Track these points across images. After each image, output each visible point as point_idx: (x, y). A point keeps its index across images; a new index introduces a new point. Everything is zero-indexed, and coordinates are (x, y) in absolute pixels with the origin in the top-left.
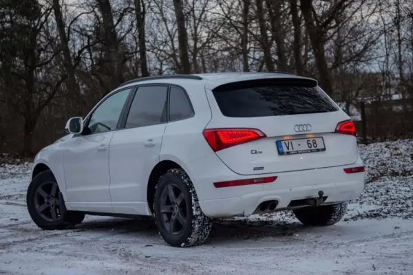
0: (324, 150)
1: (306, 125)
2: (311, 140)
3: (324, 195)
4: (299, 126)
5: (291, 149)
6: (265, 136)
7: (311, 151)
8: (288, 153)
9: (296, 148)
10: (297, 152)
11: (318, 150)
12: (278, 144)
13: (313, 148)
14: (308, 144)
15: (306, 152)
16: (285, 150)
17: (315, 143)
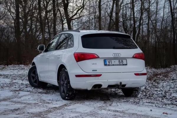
0: (126, 65)
1: (119, 54)
2: (121, 60)
3: (122, 84)
4: (115, 54)
5: (110, 63)
6: (98, 57)
7: (120, 65)
8: (109, 65)
9: (113, 63)
10: (113, 65)
11: (123, 65)
12: (105, 61)
13: (121, 63)
14: (119, 62)
15: (118, 65)
16: (108, 63)
17: (123, 62)
